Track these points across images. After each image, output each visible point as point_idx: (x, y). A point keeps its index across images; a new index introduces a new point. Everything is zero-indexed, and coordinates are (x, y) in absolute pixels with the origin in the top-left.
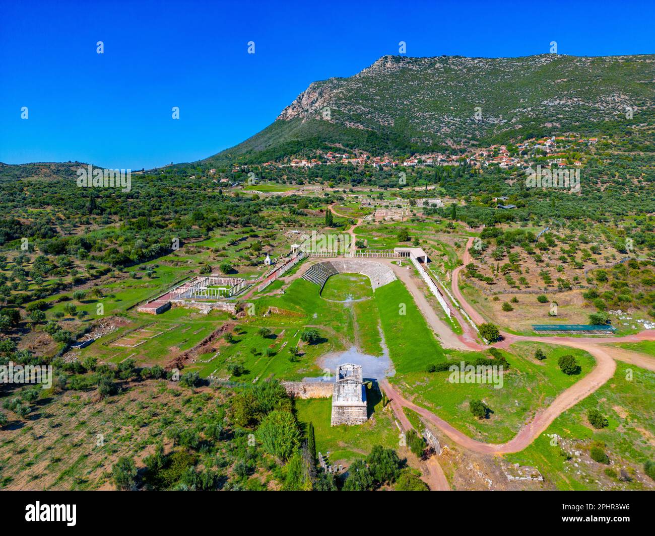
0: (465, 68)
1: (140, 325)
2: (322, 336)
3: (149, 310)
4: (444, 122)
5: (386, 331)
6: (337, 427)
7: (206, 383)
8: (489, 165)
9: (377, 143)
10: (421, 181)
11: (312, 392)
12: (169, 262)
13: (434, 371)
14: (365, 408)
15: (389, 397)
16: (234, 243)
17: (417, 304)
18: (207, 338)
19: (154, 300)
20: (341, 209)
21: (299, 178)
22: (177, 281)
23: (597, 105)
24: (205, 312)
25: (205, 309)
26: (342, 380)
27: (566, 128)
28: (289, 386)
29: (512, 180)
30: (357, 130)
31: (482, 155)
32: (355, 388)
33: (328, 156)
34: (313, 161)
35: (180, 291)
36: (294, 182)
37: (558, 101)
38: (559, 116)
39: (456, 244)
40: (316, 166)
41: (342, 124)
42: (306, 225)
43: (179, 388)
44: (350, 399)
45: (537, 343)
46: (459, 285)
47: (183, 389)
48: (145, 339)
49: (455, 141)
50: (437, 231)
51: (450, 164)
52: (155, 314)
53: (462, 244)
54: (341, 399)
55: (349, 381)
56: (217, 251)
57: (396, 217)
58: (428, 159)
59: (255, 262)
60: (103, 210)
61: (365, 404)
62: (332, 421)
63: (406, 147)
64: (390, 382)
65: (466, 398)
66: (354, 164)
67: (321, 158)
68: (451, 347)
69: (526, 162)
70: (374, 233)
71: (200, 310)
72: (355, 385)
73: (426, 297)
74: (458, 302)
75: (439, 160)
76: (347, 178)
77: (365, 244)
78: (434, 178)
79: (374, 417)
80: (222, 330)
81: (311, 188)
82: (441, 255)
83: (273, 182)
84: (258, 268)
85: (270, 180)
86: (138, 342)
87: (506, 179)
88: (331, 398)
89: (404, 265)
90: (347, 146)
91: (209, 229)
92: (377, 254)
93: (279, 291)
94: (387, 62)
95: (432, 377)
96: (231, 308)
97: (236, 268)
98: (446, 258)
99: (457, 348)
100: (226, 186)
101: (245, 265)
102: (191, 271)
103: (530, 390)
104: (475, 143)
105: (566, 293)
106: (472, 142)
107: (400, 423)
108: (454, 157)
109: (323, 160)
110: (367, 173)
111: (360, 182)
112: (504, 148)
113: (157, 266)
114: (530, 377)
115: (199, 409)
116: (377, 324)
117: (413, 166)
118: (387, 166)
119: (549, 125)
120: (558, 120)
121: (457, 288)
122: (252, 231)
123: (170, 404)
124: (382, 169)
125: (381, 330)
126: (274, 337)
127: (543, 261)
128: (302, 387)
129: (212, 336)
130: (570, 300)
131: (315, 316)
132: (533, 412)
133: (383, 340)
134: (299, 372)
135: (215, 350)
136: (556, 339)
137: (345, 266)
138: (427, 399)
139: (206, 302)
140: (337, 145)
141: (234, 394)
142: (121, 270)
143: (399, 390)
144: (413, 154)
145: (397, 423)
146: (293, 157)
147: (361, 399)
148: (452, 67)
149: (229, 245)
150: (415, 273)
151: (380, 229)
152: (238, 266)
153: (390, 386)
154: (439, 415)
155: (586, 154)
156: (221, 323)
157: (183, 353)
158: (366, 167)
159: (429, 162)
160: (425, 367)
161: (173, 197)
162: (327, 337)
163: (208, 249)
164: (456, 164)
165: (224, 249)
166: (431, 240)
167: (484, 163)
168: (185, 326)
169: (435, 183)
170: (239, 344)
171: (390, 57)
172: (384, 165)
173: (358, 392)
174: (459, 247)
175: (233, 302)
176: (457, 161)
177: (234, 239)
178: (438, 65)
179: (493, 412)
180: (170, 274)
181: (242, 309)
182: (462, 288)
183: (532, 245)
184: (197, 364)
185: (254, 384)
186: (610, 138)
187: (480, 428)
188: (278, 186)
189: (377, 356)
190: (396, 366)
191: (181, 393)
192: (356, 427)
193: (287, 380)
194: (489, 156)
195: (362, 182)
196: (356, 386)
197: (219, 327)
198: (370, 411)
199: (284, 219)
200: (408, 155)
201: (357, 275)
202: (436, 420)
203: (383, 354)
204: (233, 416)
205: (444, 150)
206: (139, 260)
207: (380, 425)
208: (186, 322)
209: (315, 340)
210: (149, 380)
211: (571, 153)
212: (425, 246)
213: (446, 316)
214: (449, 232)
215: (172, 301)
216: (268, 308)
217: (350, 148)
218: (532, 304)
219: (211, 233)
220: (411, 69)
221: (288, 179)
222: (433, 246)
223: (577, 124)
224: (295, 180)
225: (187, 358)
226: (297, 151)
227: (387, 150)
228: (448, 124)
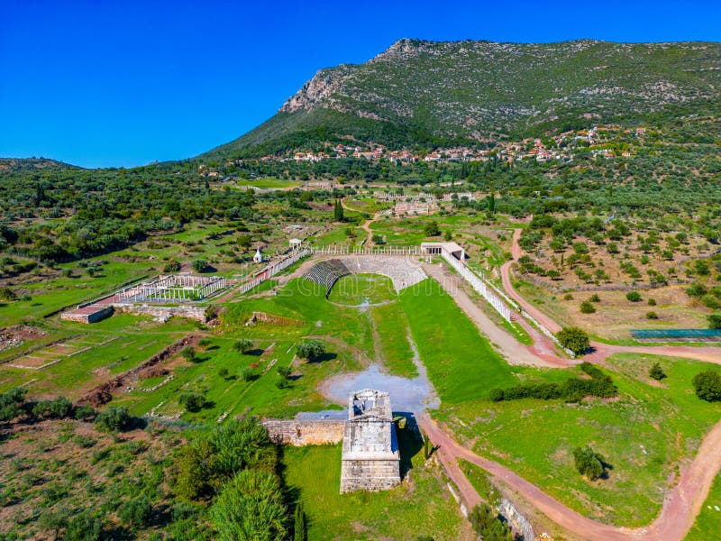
0: (492, 53)
1: (60, 338)
2: (327, 350)
3: (78, 316)
4: (470, 113)
5: (419, 341)
6: (351, 494)
7: (140, 424)
8: (523, 159)
9: (394, 135)
10: (446, 177)
11: (310, 436)
12: (124, 257)
13: (501, 399)
14: (397, 464)
15: (433, 442)
16: (214, 237)
17: (460, 305)
18: (157, 355)
19: (89, 304)
20: (354, 203)
21: (303, 172)
22: (130, 281)
23: (641, 95)
24: (162, 320)
25: (162, 316)
26: (359, 416)
27: (607, 120)
28: (274, 427)
29: (552, 172)
30: (371, 121)
31: (514, 149)
32: (380, 430)
33: (338, 149)
34: (320, 154)
35: (132, 293)
36: (297, 178)
37: (597, 89)
38: (600, 106)
39: (499, 237)
40: (324, 160)
41: (354, 113)
42: (310, 220)
43: (94, 432)
44: (371, 449)
45: (644, 355)
46: (512, 283)
47: (101, 435)
48: (59, 358)
49: (482, 134)
50: (473, 224)
51: (478, 159)
52: (87, 322)
53: (508, 237)
54: (356, 448)
55: (370, 419)
56: (191, 245)
57: (421, 211)
58: (453, 154)
59: (241, 258)
60: (54, 202)
61: (396, 455)
62: (342, 484)
63: (428, 140)
64: (433, 418)
65: (558, 443)
66: (368, 158)
67: (329, 151)
68: (521, 362)
69: (566, 153)
70: (395, 228)
71: (154, 317)
72: (380, 424)
73: (471, 298)
74: (516, 302)
75: (465, 154)
76: (360, 173)
77: (384, 240)
78: (460, 174)
79: (410, 475)
80: (183, 345)
81: (317, 184)
82: (481, 250)
83: (273, 177)
84: (245, 266)
85: (269, 175)
86: (46, 362)
87: (545, 172)
88: (340, 443)
89: (435, 262)
90: (360, 138)
91: (184, 221)
92: (400, 250)
93: (269, 293)
94: (404, 46)
95: (499, 410)
96: (199, 314)
97: (214, 266)
98: (488, 253)
99: (530, 364)
100: (215, 180)
101: (226, 262)
102: (152, 269)
103: (656, 426)
104: (505, 136)
105: (661, 290)
106: (502, 135)
107: (456, 488)
108: (482, 152)
109: (332, 153)
110: (384, 168)
111: (375, 178)
112: (538, 141)
113: (106, 263)
114: (653, 408)
115: (120, 469)
116: (405, 333)
117: (436, 162)
118: (405, 161)
119: (588, 116)
120: (598, 110)
121: (510, 285)
122: (241, 224)
123: (71, 462)
124: (401, 164)
125: (412, 342)
126: (258, 352)
127: (618, 253)
128: (294, 428)
129: (166, 353)
130: (671, 298)
131: (319, 324)
132: (674, 464)
133: (417, 355)
134: (290, 404)
135: (166, 373)
136: (668, 349)
137: (359, 265)
138: (497, 445)
139: (164, 306)
140: (348, 137)
141: (184, 441)
142: (51, 266)
143: (449, 430)
144: (435, 148)
145: (450, 488)
146: (296, 150)
147: (389, 448)
148: (478, 52)
149: (208, 239)
150: (451, 271)
151: (401, 224)
152: (218, 263)
153: (434, 424)
154: (521, 472)
155: (635, 145)
156: (182, 335)
157: (114, 377)
158: (382, 161)
159: (454, 157)
160: (485, 393)
161: (147, 189)
162: (335, 352)
163: (179, 242)
164: (485, 160)
165: (201, 242)
166: (466, 233)
167: (517, 157)
168: (129, 339)
169: (463, 179)
170: (205, 363)
171: (407, 40)
172: (403, 160)
173: (384, 436)
174: (504, 239)
175: (202, 306)
176: (485, 156)
177: (216, 232)
178: (462, 50)
179: (611, 468)
180: (122, 272)
181: (215, 316)
182: (517, 286)
183: (600, 234)
184: (135, 393)
185: (219, 424)
186: (659, 129)
187: (596, 495)
188: (278, 182)
189: (410, 377)
190: (441, 391)
191: (95, 443)
192: (382, 493)
193: (271, 417)
194: (522, 149)
195: (378, 177)
196: (382, 427)
197: (179, 340)
198: (404, 467)
199: (282, 212)
200: (429, 149)
201: (375, 275)
202: (517, 482)
203: (418, 374)
204: (176, 480)
205: (470, 144)
206: (80, 254)
207: (423, 491)
208: (131, 333)
209: (317, 356)
210: (49, 421)
211: (618, 144)
212: (459, 240)
213: (504, 320)
214: (488, 224)
215: (115, 305)
216: (252, 314)
217: (363, 140)
218: (620, 304)
219: (186, 226)
220: (431, 55)
221: (290, 174)
222: (471, 241)
223: (620, 114)
224: (298, 175)
225: (120, 385)
226: (302, 143)
227: (405, 143)
228: (474, 115)
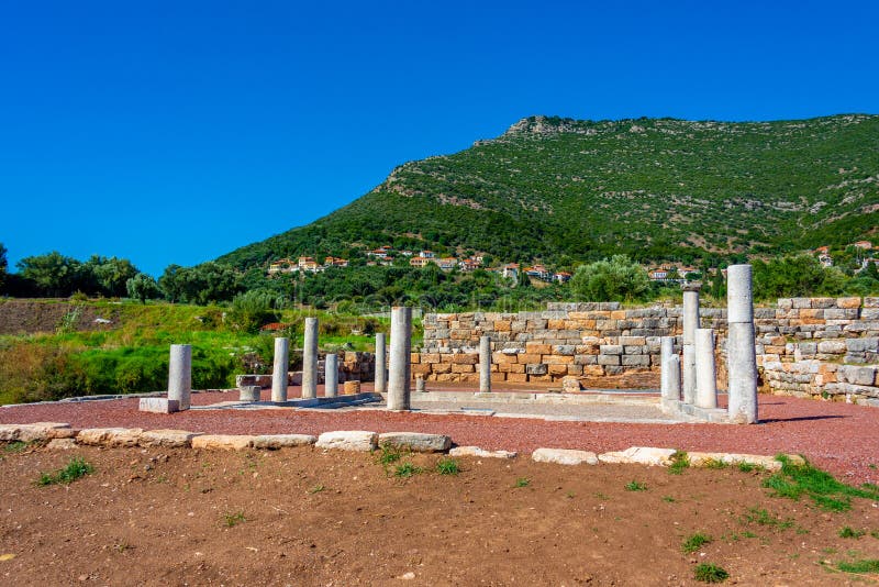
0: (691, 131)
4: (674, 206)
9: (512, 236)
30: (466, 211)
41: (430, 197)
63: (588, 248)
67: (355, 255)
94: (534, 125)
124: (528, 283)
140: (411, 236)
148: (664, 131)
171: (539, 118)
178: (634, 128)
217: (443, 243)
220: (583, 135)
227: (538, 251)
228: (681, 209)
